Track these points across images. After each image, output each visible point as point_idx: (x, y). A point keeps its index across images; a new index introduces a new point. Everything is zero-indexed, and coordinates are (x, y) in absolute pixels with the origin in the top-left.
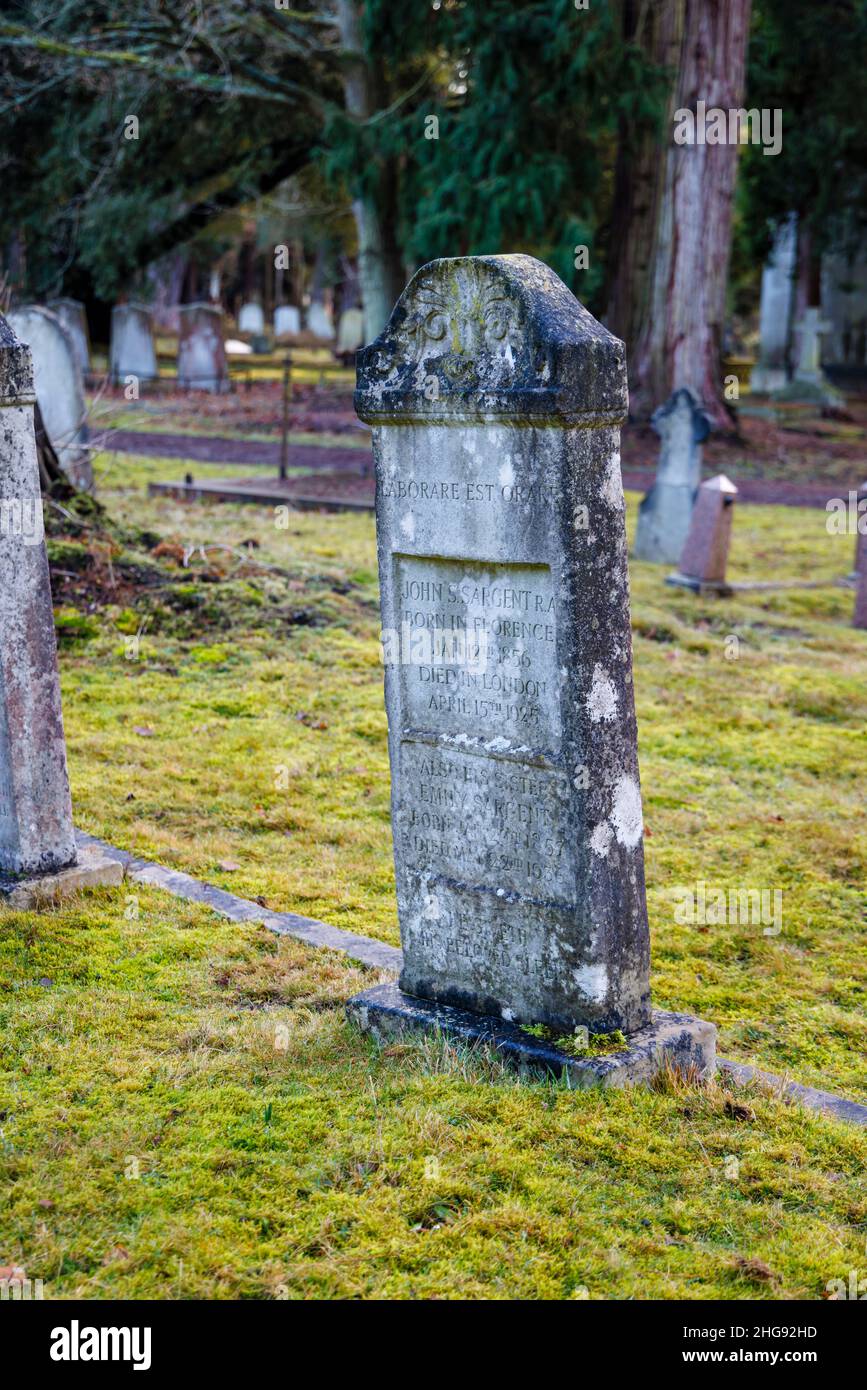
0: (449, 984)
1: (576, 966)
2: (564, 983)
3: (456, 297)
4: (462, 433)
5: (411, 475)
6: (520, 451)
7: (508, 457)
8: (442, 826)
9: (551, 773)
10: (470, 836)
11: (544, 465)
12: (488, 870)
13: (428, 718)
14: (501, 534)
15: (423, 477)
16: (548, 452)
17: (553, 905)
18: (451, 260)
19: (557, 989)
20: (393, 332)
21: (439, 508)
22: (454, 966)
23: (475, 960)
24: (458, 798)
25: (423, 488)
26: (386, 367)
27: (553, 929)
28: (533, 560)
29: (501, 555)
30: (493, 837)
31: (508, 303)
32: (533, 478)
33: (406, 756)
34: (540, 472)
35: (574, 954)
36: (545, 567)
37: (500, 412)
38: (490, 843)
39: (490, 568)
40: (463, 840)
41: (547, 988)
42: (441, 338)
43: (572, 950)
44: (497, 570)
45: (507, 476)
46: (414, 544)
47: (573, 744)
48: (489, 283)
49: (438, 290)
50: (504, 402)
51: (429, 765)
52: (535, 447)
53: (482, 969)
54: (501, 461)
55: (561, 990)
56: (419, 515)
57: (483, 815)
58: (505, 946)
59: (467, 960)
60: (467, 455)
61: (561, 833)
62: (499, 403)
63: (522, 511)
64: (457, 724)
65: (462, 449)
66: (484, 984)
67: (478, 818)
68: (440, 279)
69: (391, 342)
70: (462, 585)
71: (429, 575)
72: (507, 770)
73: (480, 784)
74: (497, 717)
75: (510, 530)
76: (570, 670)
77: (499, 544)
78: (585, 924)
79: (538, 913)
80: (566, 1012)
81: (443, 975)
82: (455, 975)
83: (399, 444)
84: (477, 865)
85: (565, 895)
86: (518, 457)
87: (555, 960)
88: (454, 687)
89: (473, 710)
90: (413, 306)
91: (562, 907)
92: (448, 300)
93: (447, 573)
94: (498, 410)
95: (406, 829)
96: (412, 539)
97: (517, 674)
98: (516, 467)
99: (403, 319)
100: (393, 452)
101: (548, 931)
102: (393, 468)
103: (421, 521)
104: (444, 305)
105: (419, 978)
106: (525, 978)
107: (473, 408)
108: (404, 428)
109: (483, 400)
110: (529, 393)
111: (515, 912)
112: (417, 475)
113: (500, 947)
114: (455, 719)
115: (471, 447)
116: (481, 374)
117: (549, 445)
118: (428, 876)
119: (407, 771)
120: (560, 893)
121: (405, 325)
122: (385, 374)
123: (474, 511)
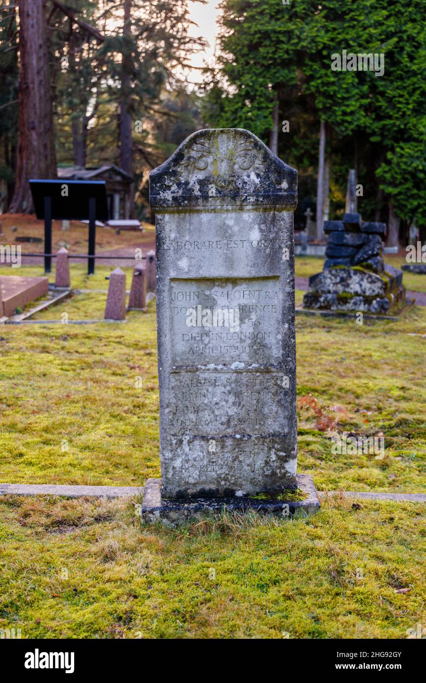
0: (199, 488)
1: (286, 461)
2: (278, 471)
3: (217, 148)
4: (223, 216)
5: (187, 238)
6: (265, 222)
7: (256, 226)
8: (197, 411)
9: (274, 374)
10: (217, 413)
11: (280, 229)
12: (229, 427)
13: (187, 359)
14: (251, 264)
15: (195, 238)
16: (282, 223)
17: (273, 436)
18: (218, 129)
19: (274, 474)
20: (175, 166)
21: (207, 254)
22: (204, 478)
23: (219, 472)
24: (209, 396)
25: (196, 244)
26: (171, 184)
27: (273, 447)
28: (271, 274)
29: (251, 274)
30: (233, 411)
31: (254, 152)
32: (272, 236)
33: (173, 380)
34: (277, 233)
35: (286, 456)
36: (276, 278)
37: (257, 204)
38: (230, 413)
39: (234, 281)
40: (212, 416)
41: (266, 476)
42: (204, 169)
43: (284, 454)
44: (238, 281)
45: (255, 235)
46: (187, 273)
47: (290, 359)
48: (243, 142)
49: (207, 145)
50: (261, 199)
51: (189, 382)
52: (274, 220)
53: (223, 476)
54: (251, 228)
55: (276, 474)
56: (192, 258)
57: (227, 402)
58: (240, 462)
59: (213, 473)
60: (228, 226)
61: (279, 401)
62: (257, 200)
63: (264, 252)
64: (207, 360)
65: (225, 223)
66: (223, 483)
67: (224, 403)
68: (209, 140)
69: (173, 171)
70: (213, 291)
71: (193, 288)
72: (244, 378)
73: (225, 387)
74: (234, 353)
75: (256, 261)
76: (289, 324)
77: (249, 268)
78: (292, 441)
79: (264, 442)
80: (278, 484)
81: (195, 485)
82: (204, 482)
83: (178, 223)
84: (220, 426)
85: (280, 430)
86: (263, 227)
87: (274, 461)
88: (206, 342)
89: (219, 351)
90: (188, 152)
91: (279, 436)
92: (212, 150)
93: (203, 286)
94: (256, 203)
95: (171, 417)
96: (186, 270)
97: (251, 330)
98: (261, 230)
99: (182, 159)
100: (174, 226)
101: (270, 449)
102: (173, 235)
103: (193, 261)
104: (209, 152)
105: (178, 489)
106: (252, 474)
107: (238, 203)
108: (182, 215)
109: (246, 199)
110: (277, 195)
111: (249, 444)
112: (191, 238)
113: (236, 462)
114: (206, 357)
115: (231, 223)
116: (240, 186)
117: (283, 220)
118: (188, 438)
119: (173, 388)
120: (277, 429)
121: (183, 162)
122: (169, 188)
123: (232, 254)
